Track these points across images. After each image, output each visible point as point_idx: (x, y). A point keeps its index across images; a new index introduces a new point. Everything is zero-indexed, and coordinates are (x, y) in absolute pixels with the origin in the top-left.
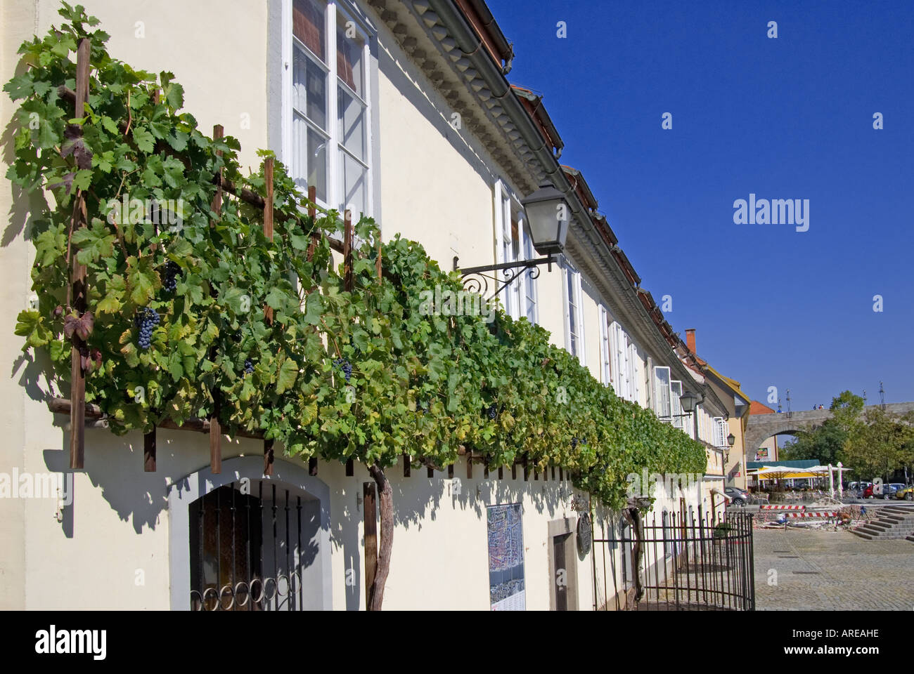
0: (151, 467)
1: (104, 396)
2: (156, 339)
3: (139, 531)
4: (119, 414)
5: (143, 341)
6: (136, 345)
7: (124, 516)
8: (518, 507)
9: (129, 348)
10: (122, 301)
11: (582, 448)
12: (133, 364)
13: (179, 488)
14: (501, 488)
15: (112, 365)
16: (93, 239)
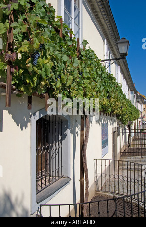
0: (29, 108)
1: (17, 82)
2: (39, 62)
3: (22, 129)
4: (22, 89)
5: (35, 62)
6: (32, 64)
7: (18, 125)
8: (107, 124)
9: (29, 65)
10: (28, 48)
11: (123, 109)
12: (30, 70)
13: (34, 116)
14: (104, 119)
15: (21, 71)
16: (18, 26)
